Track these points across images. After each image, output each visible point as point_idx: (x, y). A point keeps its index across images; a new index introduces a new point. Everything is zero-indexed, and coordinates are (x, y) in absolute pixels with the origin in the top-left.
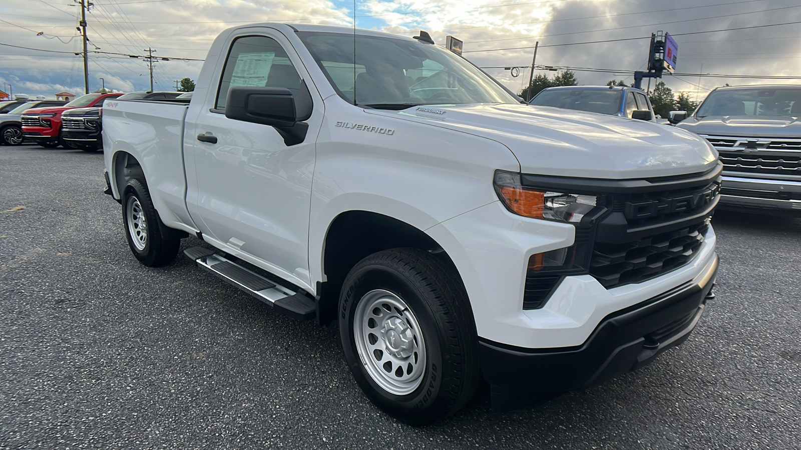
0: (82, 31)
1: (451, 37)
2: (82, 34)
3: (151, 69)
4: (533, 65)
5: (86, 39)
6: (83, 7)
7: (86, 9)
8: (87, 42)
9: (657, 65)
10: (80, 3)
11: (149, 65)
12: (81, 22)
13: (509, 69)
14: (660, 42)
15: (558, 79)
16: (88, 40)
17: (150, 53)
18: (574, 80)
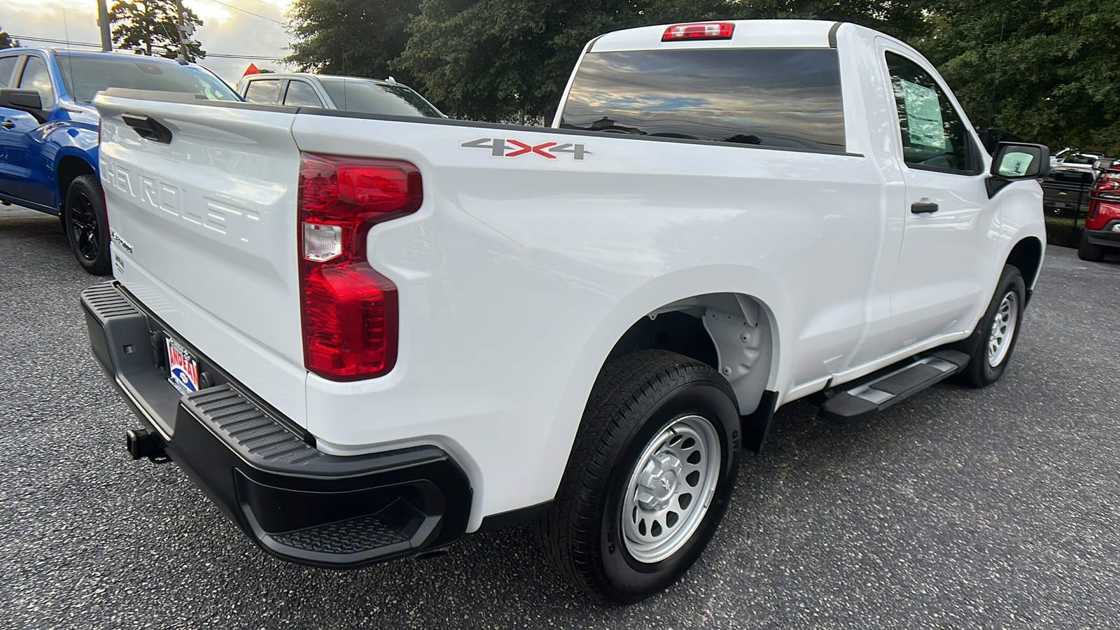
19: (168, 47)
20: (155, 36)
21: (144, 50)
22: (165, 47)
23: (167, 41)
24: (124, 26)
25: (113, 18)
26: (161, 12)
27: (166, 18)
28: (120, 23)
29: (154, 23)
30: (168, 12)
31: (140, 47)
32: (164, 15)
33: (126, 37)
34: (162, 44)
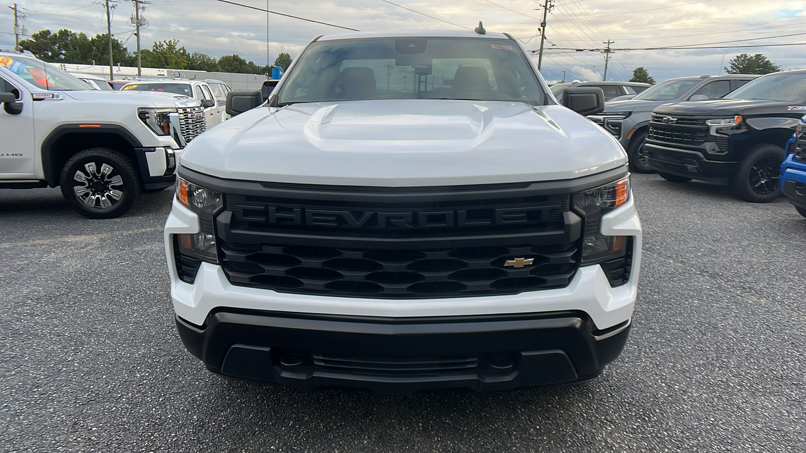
0: (542, 31)
2: (542, 33)
3: (607, 60)
5: (544, 37)
6: (546, 9)
7: (548, 11)
8: (545, 40)
10: (543, 6)
11: (606, 56)
12: (542, 23)
16: (545, 38)
17: (609, 45)
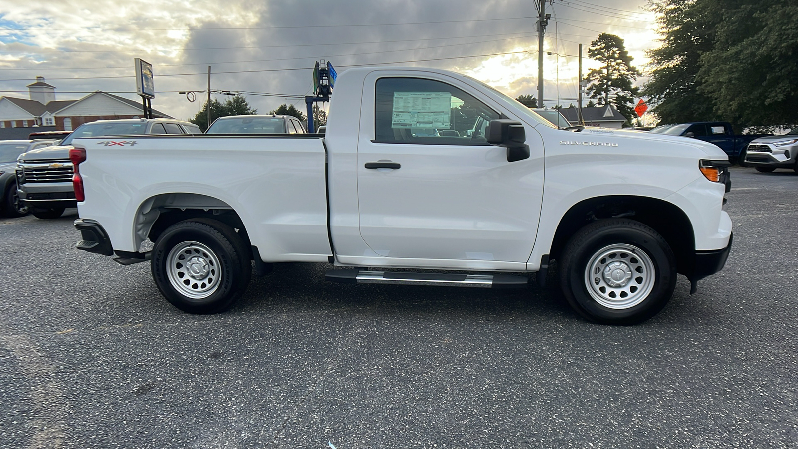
1: (141, 60)
4: (209, 89)
9: (325, 90)
13: (184, 93)
14: (323, 70)
15: (230, 103)
18: (247, 105)
19: (619, 93)
20: (612, 87)
21: (603, 97)
22: (617, 94)
23: (619, 90)
24: (594, 84)
25: (588, 80)
26: (617, 72)
27: (620, 75)
28: (592, 83)
29: (611, 80)
30: (621, 71)
31: (602, 96)
32: (619, 74)
33: (594, 91)
34: (615, 92)
